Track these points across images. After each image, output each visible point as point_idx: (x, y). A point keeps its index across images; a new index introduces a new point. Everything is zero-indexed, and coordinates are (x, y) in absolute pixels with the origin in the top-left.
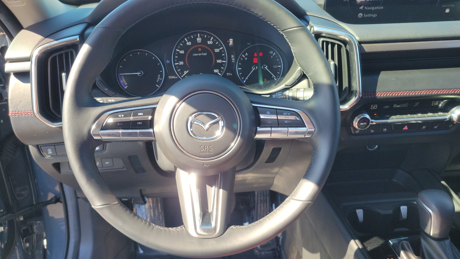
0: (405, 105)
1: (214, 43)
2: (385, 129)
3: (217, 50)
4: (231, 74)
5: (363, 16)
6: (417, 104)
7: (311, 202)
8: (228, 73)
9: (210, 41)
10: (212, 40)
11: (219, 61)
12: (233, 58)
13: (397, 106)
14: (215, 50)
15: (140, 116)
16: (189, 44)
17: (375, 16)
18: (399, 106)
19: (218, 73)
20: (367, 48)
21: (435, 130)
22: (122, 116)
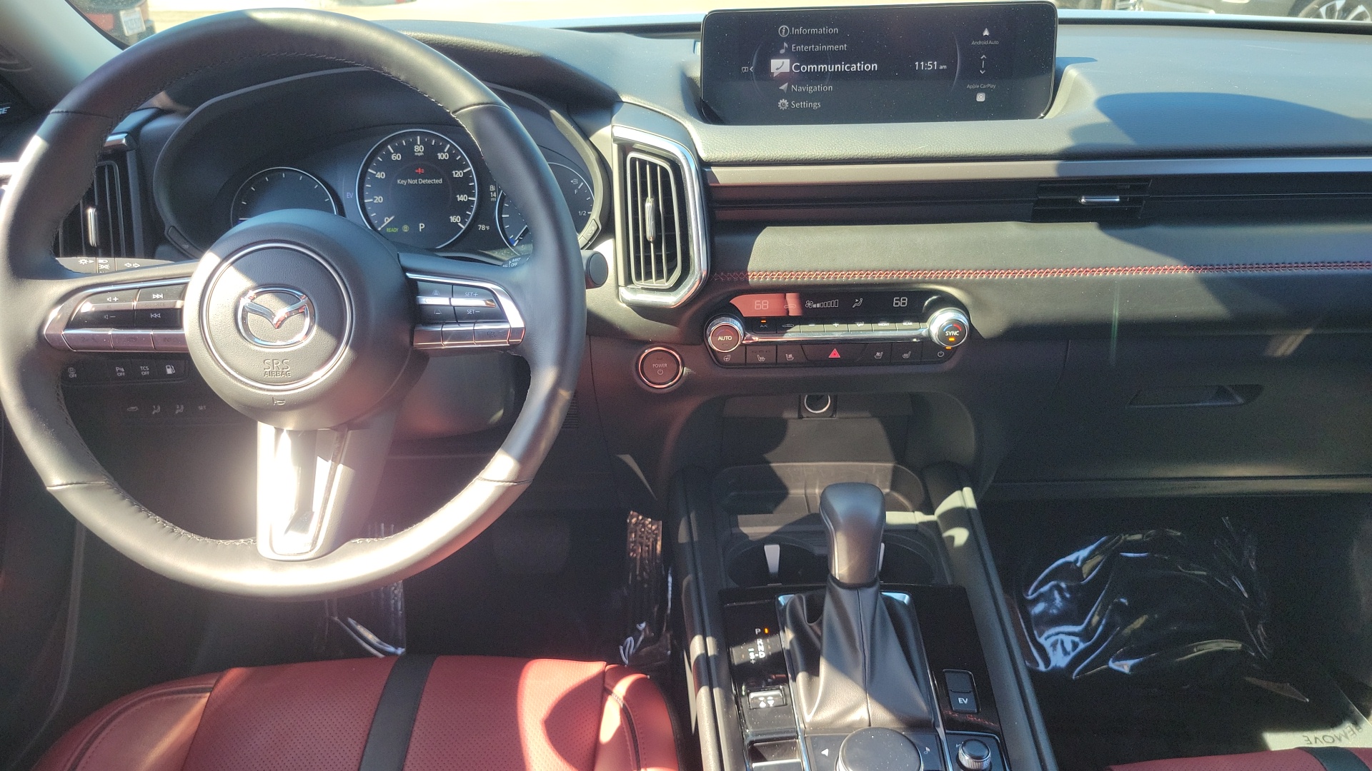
0: (832, 304)
1: (452, 156)
2: (790, 356)
3: (458, 174)
4: (488, 228)
5: (790, 104)
6: (859, 302)
7: (512, 484)
8: (482, 224)
9: (444, 153)
10: (447, 152)
11: (462, 198)
12: (493, 192)
13: (814, 306)
14: (454, 172)
15: (156, 299)
16: (397, 158)
17: (817, 105)
18: (818, 305)
19: (459, 224)
20: (723, 176)
21: (906, 363)
22: (116, 299)
